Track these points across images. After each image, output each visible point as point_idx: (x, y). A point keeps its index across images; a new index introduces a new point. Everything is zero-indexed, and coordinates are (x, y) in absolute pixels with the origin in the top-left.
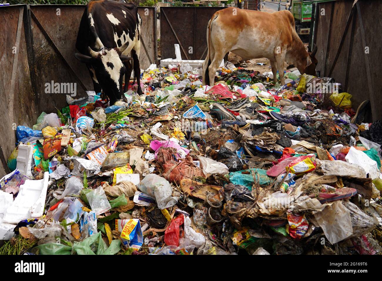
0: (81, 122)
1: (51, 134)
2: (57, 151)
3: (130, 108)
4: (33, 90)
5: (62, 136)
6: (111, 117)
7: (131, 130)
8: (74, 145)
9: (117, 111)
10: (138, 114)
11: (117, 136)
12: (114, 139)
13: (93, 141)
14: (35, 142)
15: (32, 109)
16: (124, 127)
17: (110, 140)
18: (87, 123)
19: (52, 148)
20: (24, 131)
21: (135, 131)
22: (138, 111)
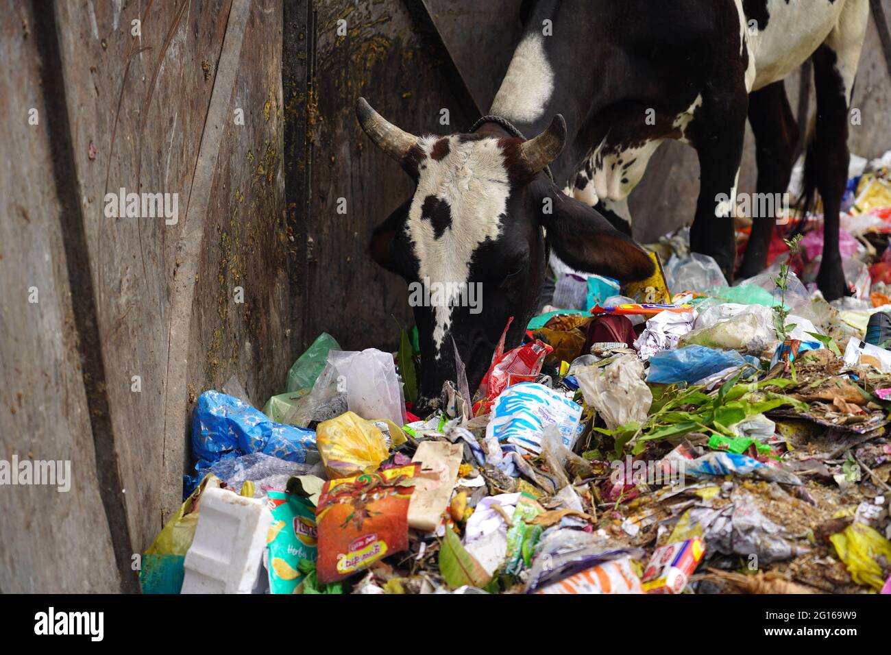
0: (516, 415)
1: (361, 456)
2: (383, 549)
3: (784, 374)
4: (289, 214)
5: (417, 474)
6: (677, 408)
7: (780, 493)
8: (471, 531)
9: (714, 379)
10: (823, 412)
11: (705, 517)
12: (682, 527)
13: (572, 523)
14: (279, 485)
15: (272, 310)
16: (743, 470)
17: (661, 530)
18: (545, 423)
19: (359, 528)
20: (230, 423)
21: (802, 504)
22: (827, 394)
